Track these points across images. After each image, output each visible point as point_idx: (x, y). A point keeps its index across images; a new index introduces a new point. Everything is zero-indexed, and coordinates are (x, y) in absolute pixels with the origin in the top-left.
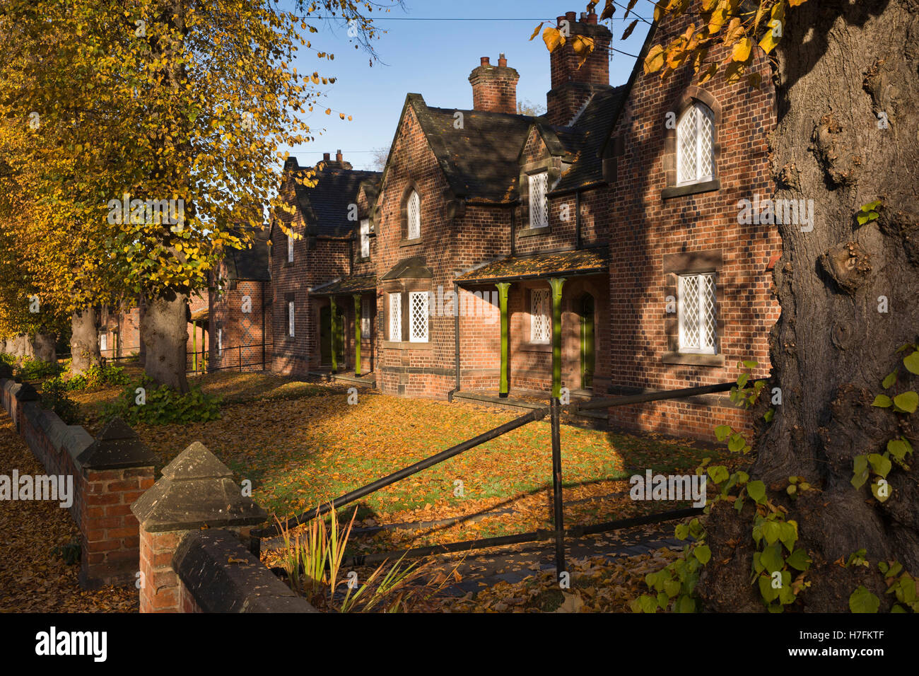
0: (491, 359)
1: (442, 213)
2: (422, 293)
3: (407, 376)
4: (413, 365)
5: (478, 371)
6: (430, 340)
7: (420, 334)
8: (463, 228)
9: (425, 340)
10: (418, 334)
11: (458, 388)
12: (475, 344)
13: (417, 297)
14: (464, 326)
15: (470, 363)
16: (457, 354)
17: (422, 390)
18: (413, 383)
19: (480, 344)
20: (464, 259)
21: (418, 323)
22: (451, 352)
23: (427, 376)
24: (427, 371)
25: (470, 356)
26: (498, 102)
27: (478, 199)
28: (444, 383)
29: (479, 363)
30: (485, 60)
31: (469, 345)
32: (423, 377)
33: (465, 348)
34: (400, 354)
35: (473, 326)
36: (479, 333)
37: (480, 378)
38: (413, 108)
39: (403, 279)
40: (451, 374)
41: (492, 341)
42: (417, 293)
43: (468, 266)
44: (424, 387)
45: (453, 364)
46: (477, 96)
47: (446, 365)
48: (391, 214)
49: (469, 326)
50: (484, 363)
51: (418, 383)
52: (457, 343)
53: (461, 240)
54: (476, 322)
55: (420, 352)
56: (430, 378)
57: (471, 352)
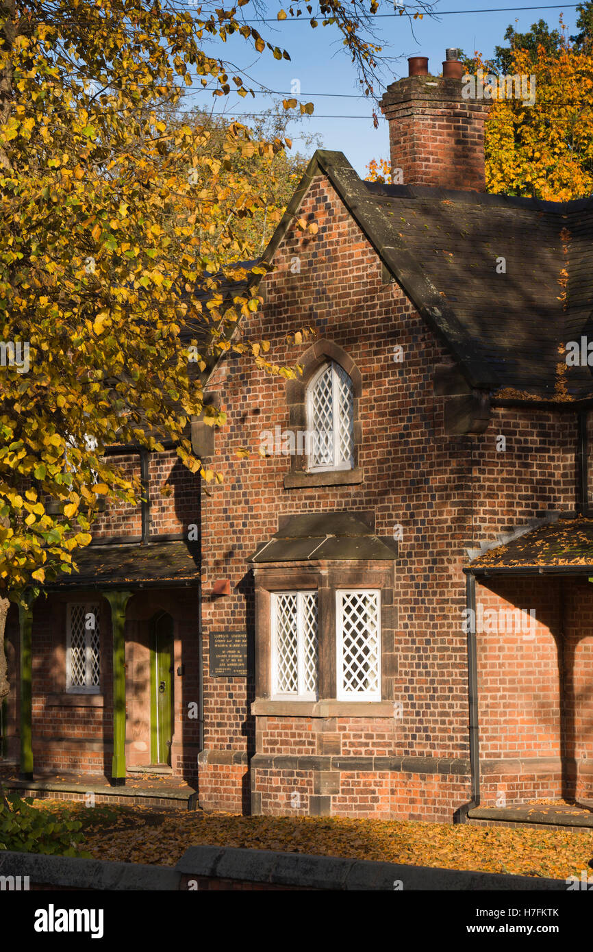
0: (534, 738)
1: (432, 420)
2: (365, 593)
3: (335, 777)
4: (348, 751)
5: (511, 763)
6: (387, 695)
7: (360, 683)
8: (482, 455)
9: (373, 694)
10: (354, 683)
11: (476, 800)
12: (505, 706)
13: (354, 602)
14: (484, 666)
15: (495, 747)
16: (473, 728)
17: (372, 808)
18: (350, 791)
19: (514, 705)
20: (483, 520)
21: (354, 659)
22: (457, 723)
23: (382, 776)
24: (381, 764)
25: (495, 730)
26: (448, 160)
27: (508, 393)
28: (436, 789)
29: (512, 747)
30: (418, 65)
31: (494, 706)
32: (371, 777)
33: (485, 713)
34: (315, 727)
35: (501, 665)
36: (512, 681)
37: (515, 778)
38: (333, 183)
39: (326, 562)
40: (458, 769)
41: (536, 697)
42: (354, 593)
43: (491, 537)
44: (375, 800)
45: (463, 747)
46: (402, 145)
47: (439, 751)
48: (256, 412)
49: (493, 666)
50: (521, 746)
51: (361, 792)
52: (472, 701)
53: (478, 480)
54: (505, 657)
55: (363, 723)
56: (389, 779)
57: (497, 722)
